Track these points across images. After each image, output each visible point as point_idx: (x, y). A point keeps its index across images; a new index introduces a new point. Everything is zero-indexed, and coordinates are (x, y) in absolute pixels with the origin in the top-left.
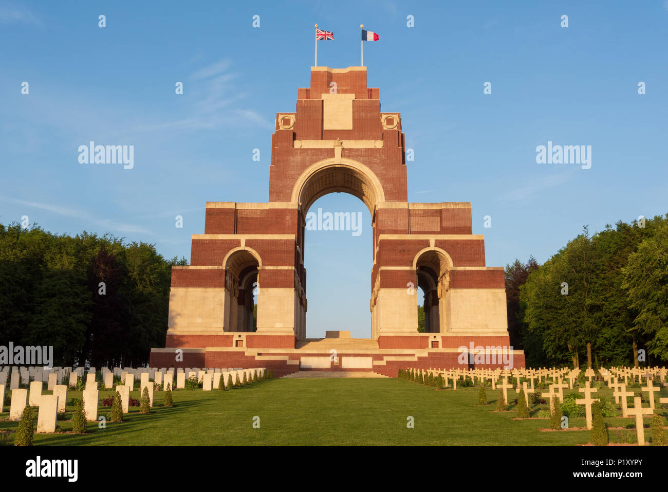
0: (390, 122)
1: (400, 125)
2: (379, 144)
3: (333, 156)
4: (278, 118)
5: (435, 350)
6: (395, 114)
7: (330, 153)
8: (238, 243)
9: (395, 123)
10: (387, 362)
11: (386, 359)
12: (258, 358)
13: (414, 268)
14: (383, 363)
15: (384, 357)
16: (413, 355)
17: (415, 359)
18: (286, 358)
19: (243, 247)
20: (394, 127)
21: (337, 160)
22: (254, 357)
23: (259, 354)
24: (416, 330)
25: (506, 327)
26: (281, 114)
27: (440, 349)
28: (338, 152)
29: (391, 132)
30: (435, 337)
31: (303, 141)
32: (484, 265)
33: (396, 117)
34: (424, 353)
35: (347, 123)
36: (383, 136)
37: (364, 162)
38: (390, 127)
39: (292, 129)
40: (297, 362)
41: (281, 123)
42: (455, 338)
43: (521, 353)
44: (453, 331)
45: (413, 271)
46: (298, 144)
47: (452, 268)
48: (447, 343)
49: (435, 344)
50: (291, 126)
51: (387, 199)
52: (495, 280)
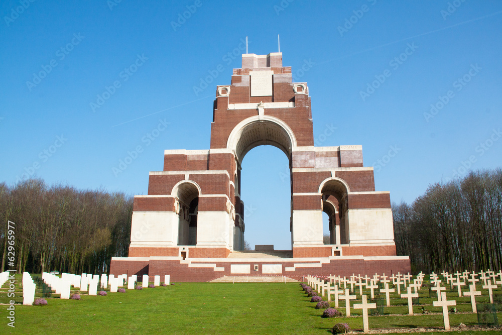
0: (299, 89)
3: (258, 114)
4: (218, 89)
5: (337, 258)
7: (256, 112)
8: (183, 177)
9: (303, 89)
10: (297, 268)
11: (296, 265)
12: (191, 266)
13: (320, 193)
14: (293, 269)
15: (295, 264)
16: (319, 262)
17: (320, 265)
18: (214, 266)
19: (187, 180)
20: (302, 92)
22: (188, 265)
23: (192, 263)
24: (322, 243)
25: (393, 237)
26: (220, 86)
27: (342, 257)
28: (261, 111)
29: (301, 96)
30: (337, 248)
31: (236, 105)
32: (374, 190)
33: (303, 85)
34: (326, 260)
35: (268, 91)
36: (293, 99)
37: (281, 118)
38: (300, 93)
39: (228, 96)
40: (222, 269)
41: (220, 92)
42: (352, 247)
43: (407, 258)
44: (351, 242)
45: (319, 196)
46: (231, 107)
47: (349, 193)
48: (347, 252)
49: (337, 253)
50: (228, 95)
51: (299, 145)
52: (383, 201)
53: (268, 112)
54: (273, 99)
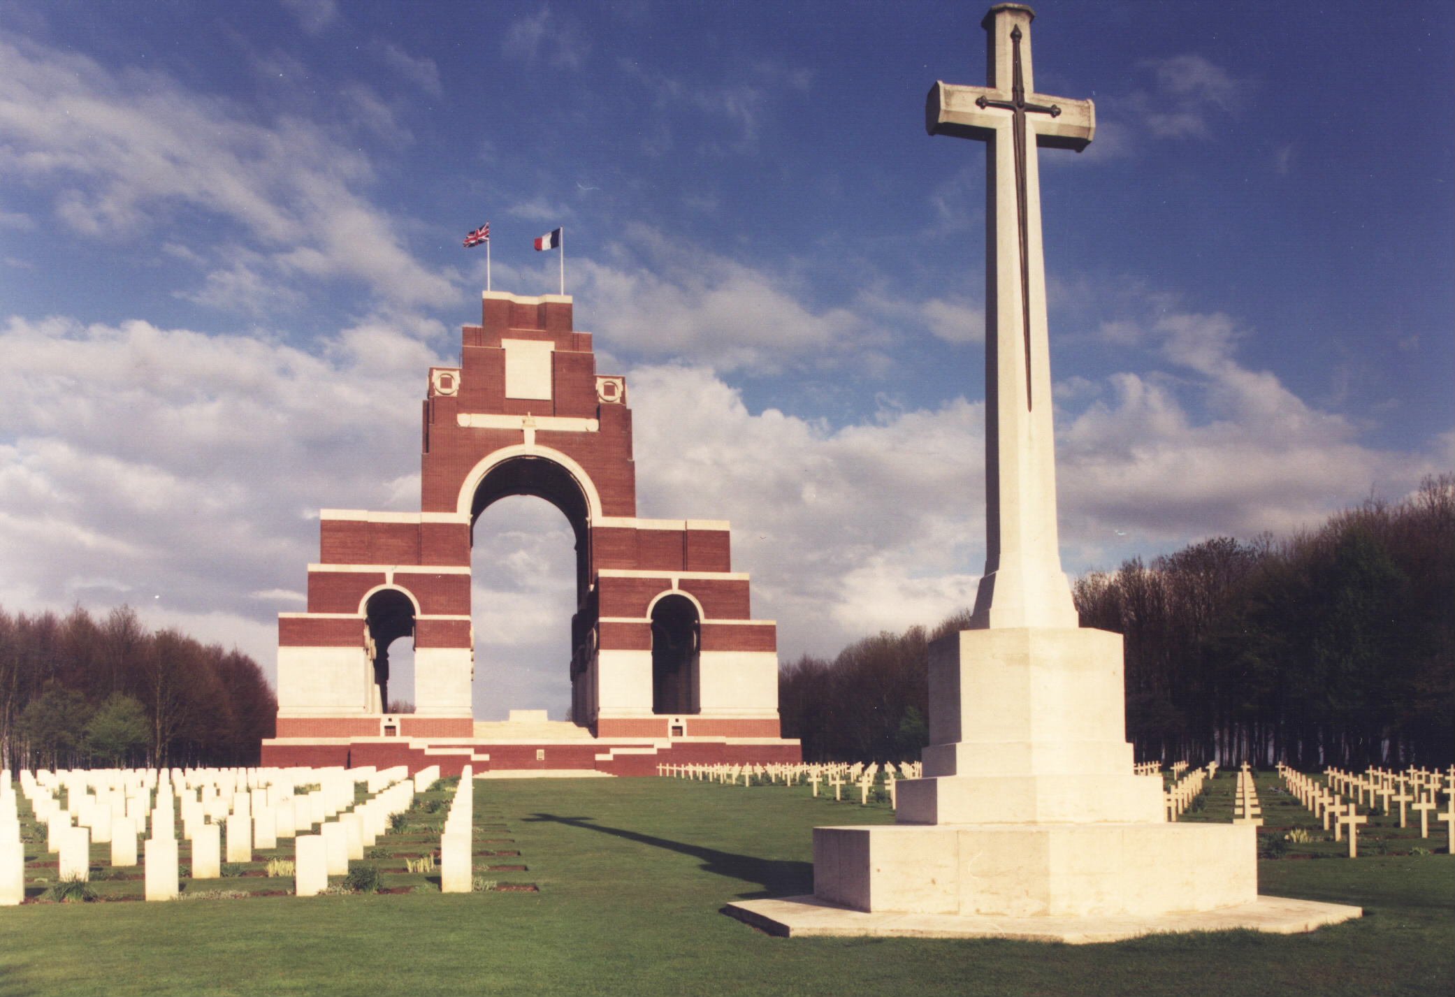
0: (610, 390)
1: (623, 399)
2: (592, 425)
3: (522, 441)
4: (431, 375)
5: (678, 739)
6: (618, 378)
7: (517, 436)
8: (381, 578)
9: (618, 394)
10: (615, 756)
11: (614, 751)
12: (428, 752)
13: (648, 620)
14: (608, 757)
15: (611, 749)
16: (651, 746)
17: (653, 751)
18: (470, 752)
19: (389, 585)
20: (616, 398)
21: (530, 448)
22: (422, 751)
23: (430, 747)
24: (650, 710)
25: (776, 705)
26: (437, 369)
27: (685, 738)
28: (530, 436)
29: (610, 405)
30: (677, 720)
31: (474, 415)
32: (749, 618)
33: (619, 382)
34: (665, 743)
35: (542, 390)
36: (598, 412)
37: (568, 453)
38: (610, 398)
39: (455, 394)
40: (485, 757)
41: (437, 384)
42: (705, 721)
43: (797, 742)
44: (703, 711)
45: (647, 624)
46: (464, 420)
47: (703, 620)
48: (695, 728)
49: (678, 730)
50: (454, 390)
51: (606, 513)
52: (763, 639)
53: (543, 437)
54: (553, 408)
